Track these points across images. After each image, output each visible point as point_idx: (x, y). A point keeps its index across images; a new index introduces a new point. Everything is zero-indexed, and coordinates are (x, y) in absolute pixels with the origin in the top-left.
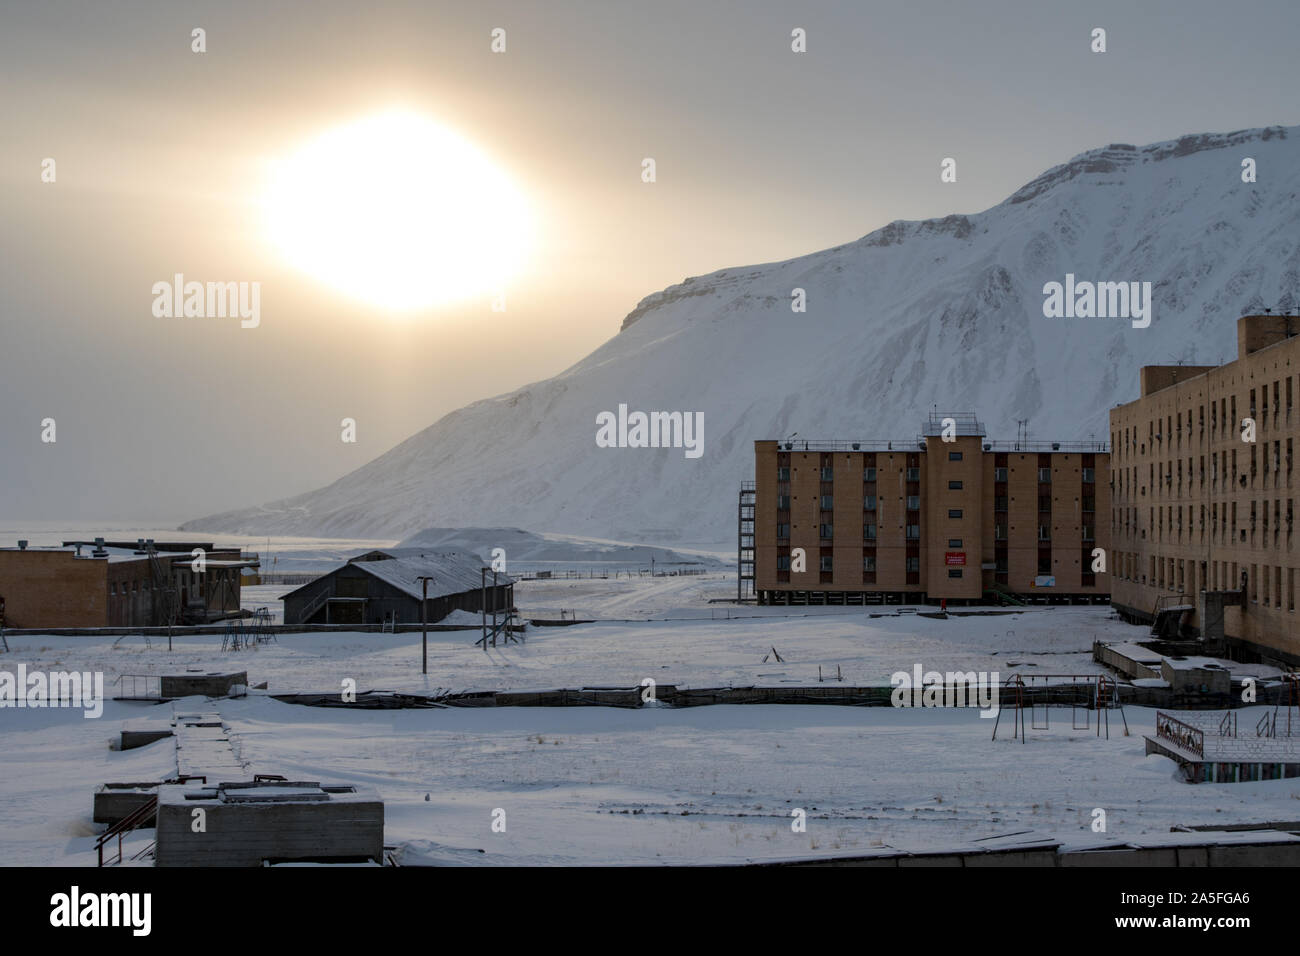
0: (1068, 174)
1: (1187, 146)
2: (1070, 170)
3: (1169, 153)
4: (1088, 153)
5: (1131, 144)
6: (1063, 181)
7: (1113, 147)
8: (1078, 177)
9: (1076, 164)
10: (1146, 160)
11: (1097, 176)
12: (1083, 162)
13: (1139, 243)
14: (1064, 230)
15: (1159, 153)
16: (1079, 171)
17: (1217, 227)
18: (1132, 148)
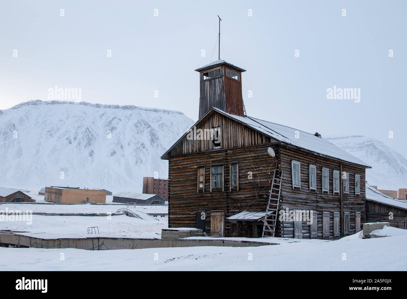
0: (27, 104)
1: (53, 103)
2: (28, 104)
3: (49, 103)
4: (32, 101)
5: (41, 100)
6: (26, 106)
7: (37, 100)
8: (29, 106)
9: (29, 103)
10: (44, 104)
11: (34, 106)
12: (31, 102)
13: (43, 122)
14: (27, 117)
15: (47, 103)
16: (30, 104)
17: (60, 121)
18: (42, 101)
